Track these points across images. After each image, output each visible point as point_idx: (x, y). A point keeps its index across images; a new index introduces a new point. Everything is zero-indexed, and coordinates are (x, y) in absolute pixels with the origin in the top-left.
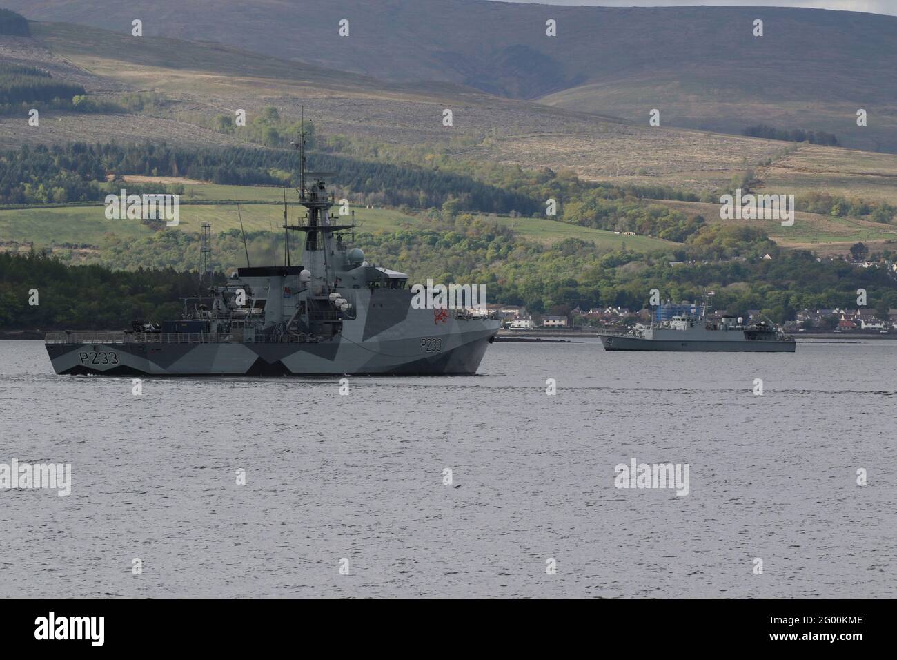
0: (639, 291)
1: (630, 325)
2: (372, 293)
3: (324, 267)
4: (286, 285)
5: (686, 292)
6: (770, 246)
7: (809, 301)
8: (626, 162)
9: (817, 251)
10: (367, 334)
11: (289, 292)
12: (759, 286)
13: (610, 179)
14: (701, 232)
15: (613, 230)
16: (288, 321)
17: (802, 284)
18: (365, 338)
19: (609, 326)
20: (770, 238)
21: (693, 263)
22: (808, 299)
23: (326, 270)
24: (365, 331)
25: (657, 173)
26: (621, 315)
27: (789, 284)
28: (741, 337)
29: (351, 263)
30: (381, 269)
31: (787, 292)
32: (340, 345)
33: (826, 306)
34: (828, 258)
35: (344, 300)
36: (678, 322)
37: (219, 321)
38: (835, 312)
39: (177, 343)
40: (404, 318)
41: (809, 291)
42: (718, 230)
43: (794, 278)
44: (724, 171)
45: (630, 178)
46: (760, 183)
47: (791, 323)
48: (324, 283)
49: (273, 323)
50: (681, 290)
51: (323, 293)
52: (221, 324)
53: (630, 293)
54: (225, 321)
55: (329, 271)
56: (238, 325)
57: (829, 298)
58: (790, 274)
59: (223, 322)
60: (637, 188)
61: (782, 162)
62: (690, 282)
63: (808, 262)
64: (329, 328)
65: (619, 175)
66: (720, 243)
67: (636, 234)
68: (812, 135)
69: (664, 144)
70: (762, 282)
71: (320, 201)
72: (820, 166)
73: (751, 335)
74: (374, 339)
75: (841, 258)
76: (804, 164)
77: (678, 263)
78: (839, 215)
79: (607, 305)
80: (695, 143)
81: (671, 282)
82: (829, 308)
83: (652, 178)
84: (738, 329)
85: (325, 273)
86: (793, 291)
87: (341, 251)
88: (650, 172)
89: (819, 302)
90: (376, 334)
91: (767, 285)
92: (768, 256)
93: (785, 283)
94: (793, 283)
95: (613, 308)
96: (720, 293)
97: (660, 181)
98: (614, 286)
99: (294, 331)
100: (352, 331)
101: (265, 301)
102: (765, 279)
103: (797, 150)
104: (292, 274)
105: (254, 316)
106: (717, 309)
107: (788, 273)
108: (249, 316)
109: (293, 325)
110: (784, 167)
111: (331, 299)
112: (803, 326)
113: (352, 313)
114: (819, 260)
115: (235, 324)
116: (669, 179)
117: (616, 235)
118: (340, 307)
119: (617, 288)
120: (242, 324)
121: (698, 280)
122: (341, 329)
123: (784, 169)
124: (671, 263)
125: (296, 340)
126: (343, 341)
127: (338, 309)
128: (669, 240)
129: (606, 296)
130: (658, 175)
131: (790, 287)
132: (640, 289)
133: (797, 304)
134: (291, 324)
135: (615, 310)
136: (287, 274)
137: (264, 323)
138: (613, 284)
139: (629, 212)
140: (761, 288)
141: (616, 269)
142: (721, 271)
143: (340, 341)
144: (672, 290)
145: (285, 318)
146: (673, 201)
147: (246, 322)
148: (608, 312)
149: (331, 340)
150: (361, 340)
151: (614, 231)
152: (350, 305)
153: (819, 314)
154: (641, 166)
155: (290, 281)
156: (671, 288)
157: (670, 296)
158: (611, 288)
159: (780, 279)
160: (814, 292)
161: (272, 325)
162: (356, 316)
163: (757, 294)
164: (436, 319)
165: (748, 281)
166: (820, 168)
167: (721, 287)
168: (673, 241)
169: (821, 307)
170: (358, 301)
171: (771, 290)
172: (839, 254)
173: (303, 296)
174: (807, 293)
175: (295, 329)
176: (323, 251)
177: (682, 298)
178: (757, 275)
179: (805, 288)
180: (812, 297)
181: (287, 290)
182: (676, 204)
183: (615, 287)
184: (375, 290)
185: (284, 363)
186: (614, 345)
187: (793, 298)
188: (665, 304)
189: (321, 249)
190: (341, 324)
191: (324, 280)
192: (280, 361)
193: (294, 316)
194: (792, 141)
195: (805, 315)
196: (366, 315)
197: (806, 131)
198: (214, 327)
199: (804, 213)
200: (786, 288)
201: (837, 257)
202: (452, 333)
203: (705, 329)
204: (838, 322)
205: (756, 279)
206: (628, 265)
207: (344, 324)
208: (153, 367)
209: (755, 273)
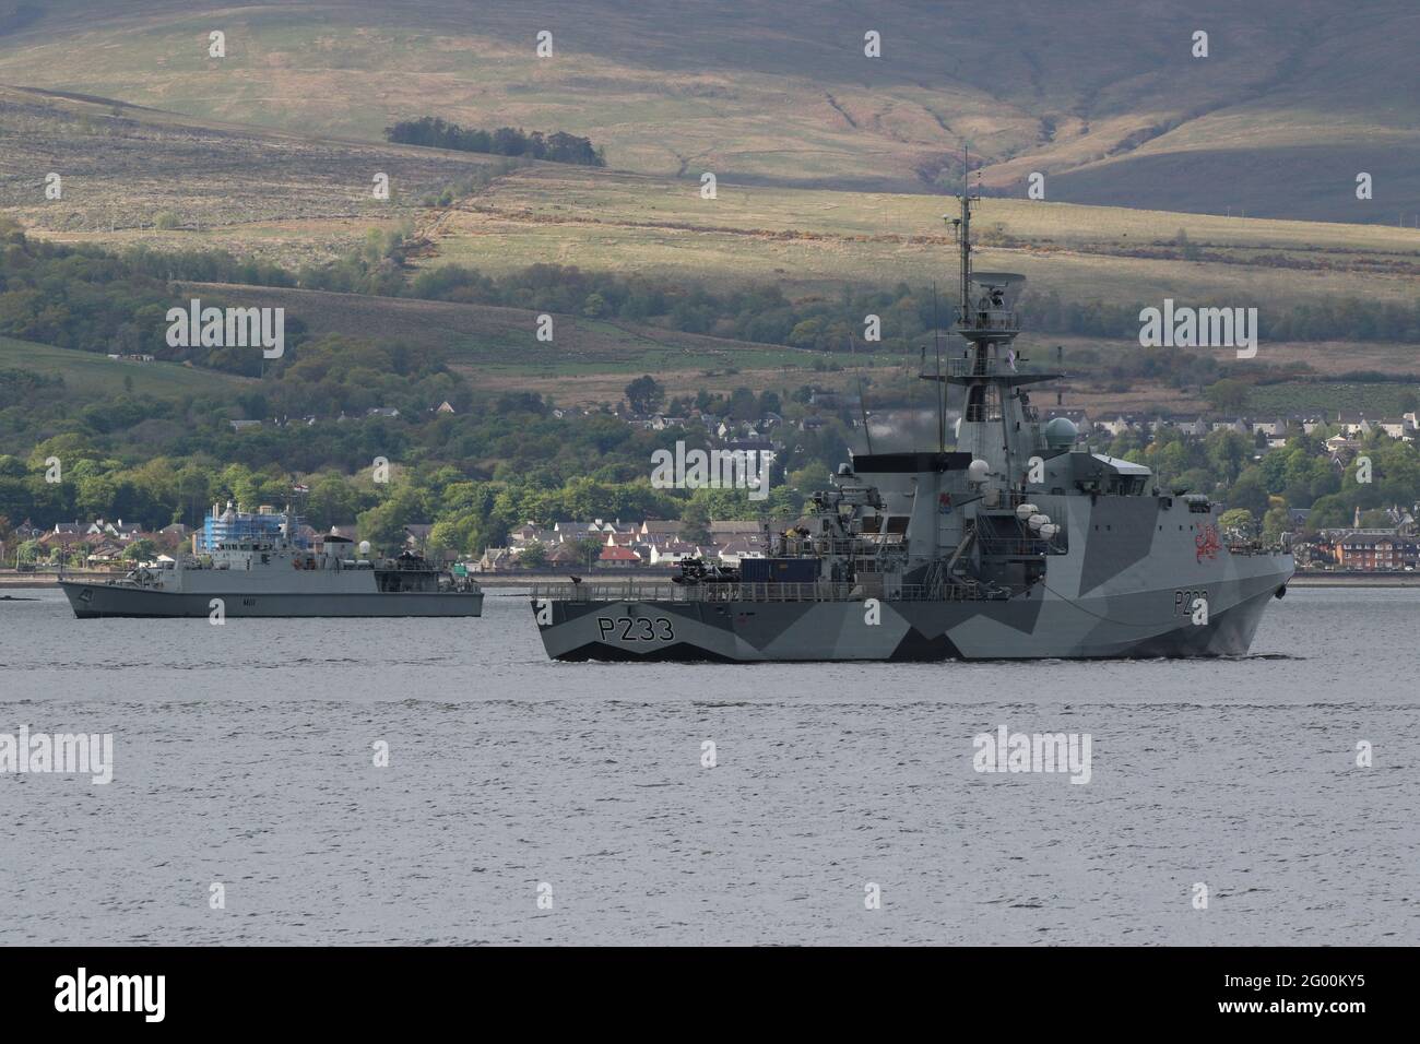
0: (164, 487)
1: (142, 560)
2: (1094, 504)
3: (1003, 455)
4: (944, 489)
5: (268, 486)
6: (451, 385)
7: (536, 504)
8: (132, 199)
9: (554, 395)
10: (1087, 583)
11: (947, 503)
12: (428, 471)
13: (97, 237)
14: (299, 354)
15: (103, 350)
16: (949, 557)
17: (521, 468)
18: (1083, 591)
19: (97, 563)
20: (450, 367)
21: (283, 424)
22: (534, 500)
23: (1007, 460)
24: (1084, 576)
25: (201, 225)
26: (123, 537)
27: (493, 467)
28: (369, 584)
29: (1050, 446)
30: (1104, 458)
31: (490, 485)
32: (1043, 604)
33: (574, 514)
34: (578, 410)
35: (1044, 518)
36: (231, 552)
37: (835, 558)
38: (593, 528)
39: (779, 600)
40: (1146, 553)
41: (537, 484)
42: (337, 350)
43: (506, 454)
44: (348, 220)
45: (142, 236)
46: (429, 246)
47: (499, 552)
48: (1003, 485)
49: (922, 561)
50: (257, 483)
51: (1001, 503)
52: (839, 563)
53: (143, 489)
54: (845, 558)
55: (1012, 464)
56: (865, 566)
57: (580, 497)
58: (497, 444)
59: (841, 559)
60: (159, 257)
61: (475, 200)
62: (276, 465)
63: (534, 418)
64: (1020, 569)
65: (116, 229)
66: (342, 379)
67: (157, 359)
68: (539, 140)
69: (216, 160)
70: (434, 463)
71: (995, 328)
72: (559, 208)
73: (390, 581)
74: (1098, 593)
75: (605, 409)
76: (524, 203)
77: (250, 423)
78: (601, 315)
79: (92, 515)
80: (284, 158)
81: (234, 466)
82: (580, 520)
83: (190, 236)
84: (362, 567)
85: (1005, 466)
86: (502, 483)
87: (1031, 423)
88: (187, 221)
89: (559, 506)
90: (1102, 581)
91: (444, 470)
92: (446, 407)
93: (485, 465)
94: (502, 464)
95: (105, 523)
96: (342, 487)
97: (208, 242)
98: (108, 473)
99: (961, 577)
100: (1062, 576)
101: (907, 519)
102: (441, 457)
103: (506, 174)
104: (952, 469)
105: (891, 548)
106: (336, 523)
107: (492, 443)
108: (883, 549)
109: (959, 565)
110: (480, 210)
111: (1020, 516)
112: (524, 558)
113: (1061, 542)
114: (558, 414)
115: (860, 563)
116: (228, 237)
117: (113, 363)
118: (1038, 531)
119: (114, 479)
120: (871, 563)
121: (293, 460)
122: (1043, 574)
123: (480, 215)
124: (233, 423)
125: (972, 594)
126: (1048, 596)
127: (1034, 534)
128: (231, 371)
129: (90, 497)
130: (203, 229)
131: (495, 475)
132: (168, 481)
133: (510, 511)
134: (955, 564)
135: (110, 527)
136: (946, 468)
137: (906, 562)
138: (104, 470)
139: (139, 311)
140: (432, 476)
141: (111, 436)
142: (345, 439)
143: (1042, 597)
144: (238, 482)
145: (943, 553)
146: (235, 286)
147: (878, 560)
148: (94, 532)
149: (1028, 594)
150: (1078, 593)
151: (107, 353)
152: (1058, 527)
153: (558, 533)
154: (166, 208)
155: (950, 481)
156: (235, 478)
157: (232, 496)
158: (101, 478)
159: (473, 457)
160: (550, 483)
161: (922, 565)
162: (1067, 547)
163: (424, 490)
164: (1199, 553)
165: (404, 463)
166: (559, 212)
167: (345, 474)
168: (239, 373)
169: (562, 516)
170: (1071, 520)
171: (454, 482)
172: (601, 401)
173: (970, 510)
174: (532, 487)
175: (961, 572)
176: (1001, 423)
177: (261, 499)
178: (423, 449)
179: (528, 476)
180: (545, 495)
181: (945, 499)
182: (244, 291)
183: (110, 476)
184: (1099, 498)
185: (951, 638)
186: (94, 603)
187: (501, 499)
188: (221, 513)
189: (997, 420)
190: (1042, 563)
191: (1003, 478)
192: (944, 635)
193: (961, 548)
194: (497, 153)
195: (528, 535)
196: (1084, 547)
197: (528, 133)
198: (826, 570)
199: (524, 311)
200: (489, 477)
201: (598, 408)
202: (1225, 580)
203: (293, 568)
204: (601, 551)
205: (420, 457)
206: (138, 426)
207: (1049, 565)
208: (743, 647)
209: (418, 444)
